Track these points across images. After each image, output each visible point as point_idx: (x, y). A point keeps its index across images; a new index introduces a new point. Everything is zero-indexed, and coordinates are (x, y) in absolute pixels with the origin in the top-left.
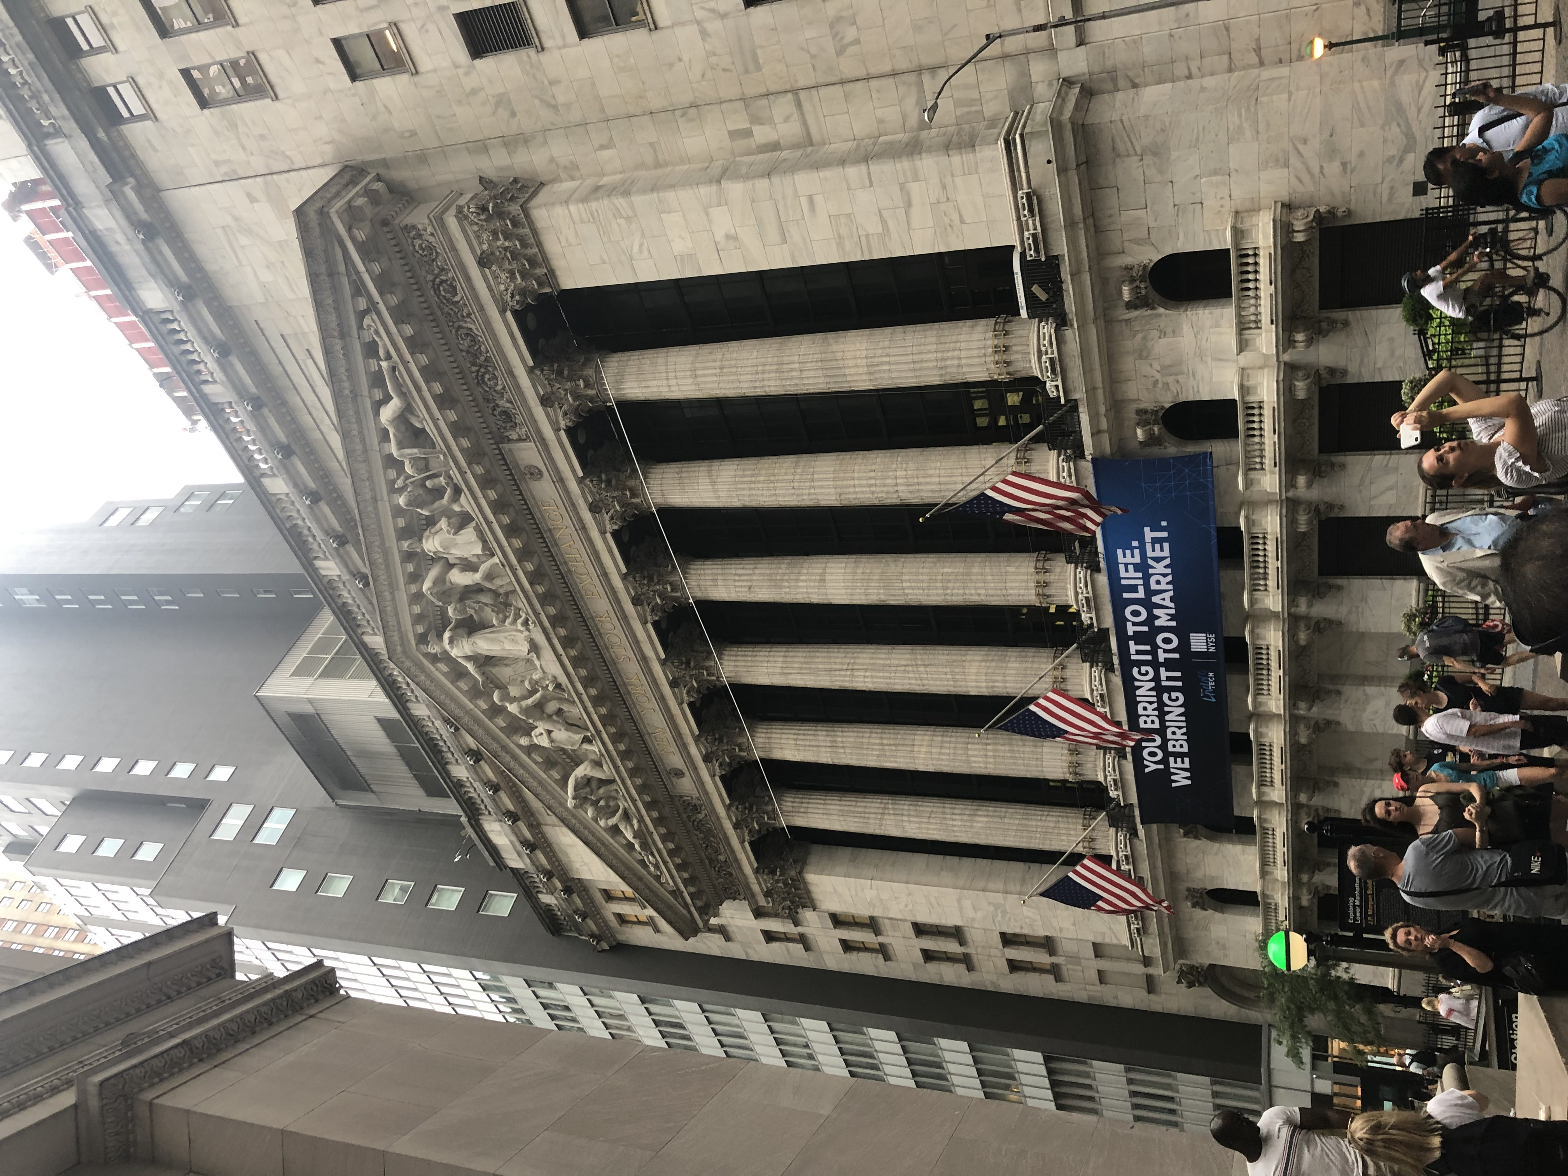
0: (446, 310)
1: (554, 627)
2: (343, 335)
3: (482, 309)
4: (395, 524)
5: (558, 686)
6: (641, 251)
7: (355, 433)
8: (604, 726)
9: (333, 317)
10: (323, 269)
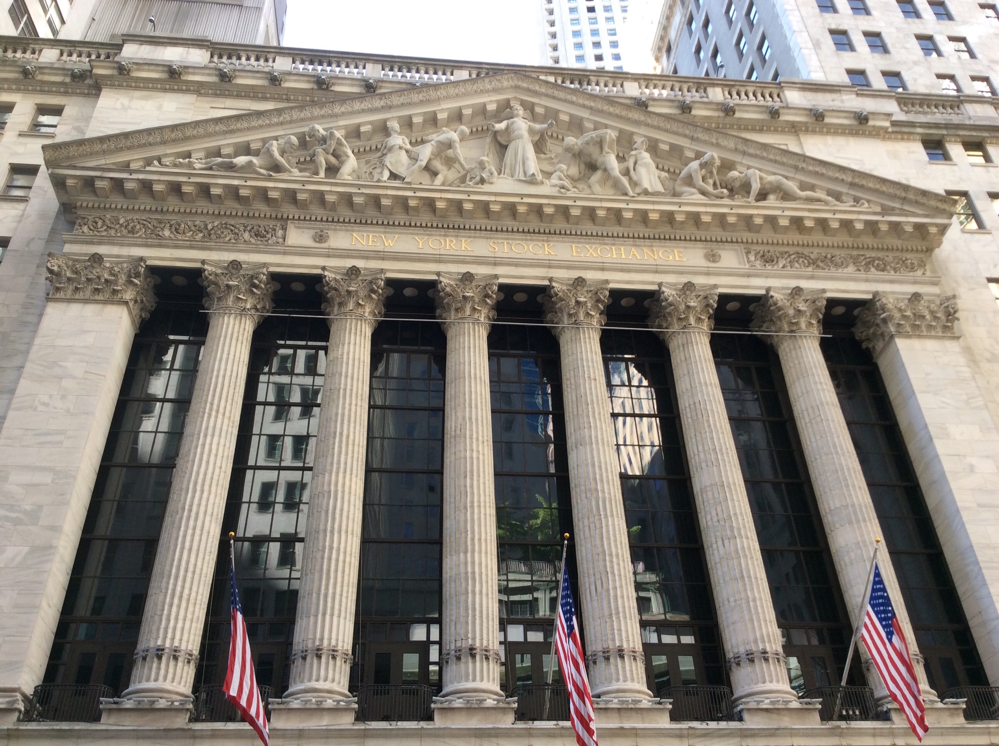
0: (863, 258)
1: (555, 206)
2: (852, 185)
3: (867, 280)
4: (664, 142)
5: (482, 181)
6: (943, 402)
7: (765, 154)
8: (421, 198)
9: (871, 185)
10: (911, 197)
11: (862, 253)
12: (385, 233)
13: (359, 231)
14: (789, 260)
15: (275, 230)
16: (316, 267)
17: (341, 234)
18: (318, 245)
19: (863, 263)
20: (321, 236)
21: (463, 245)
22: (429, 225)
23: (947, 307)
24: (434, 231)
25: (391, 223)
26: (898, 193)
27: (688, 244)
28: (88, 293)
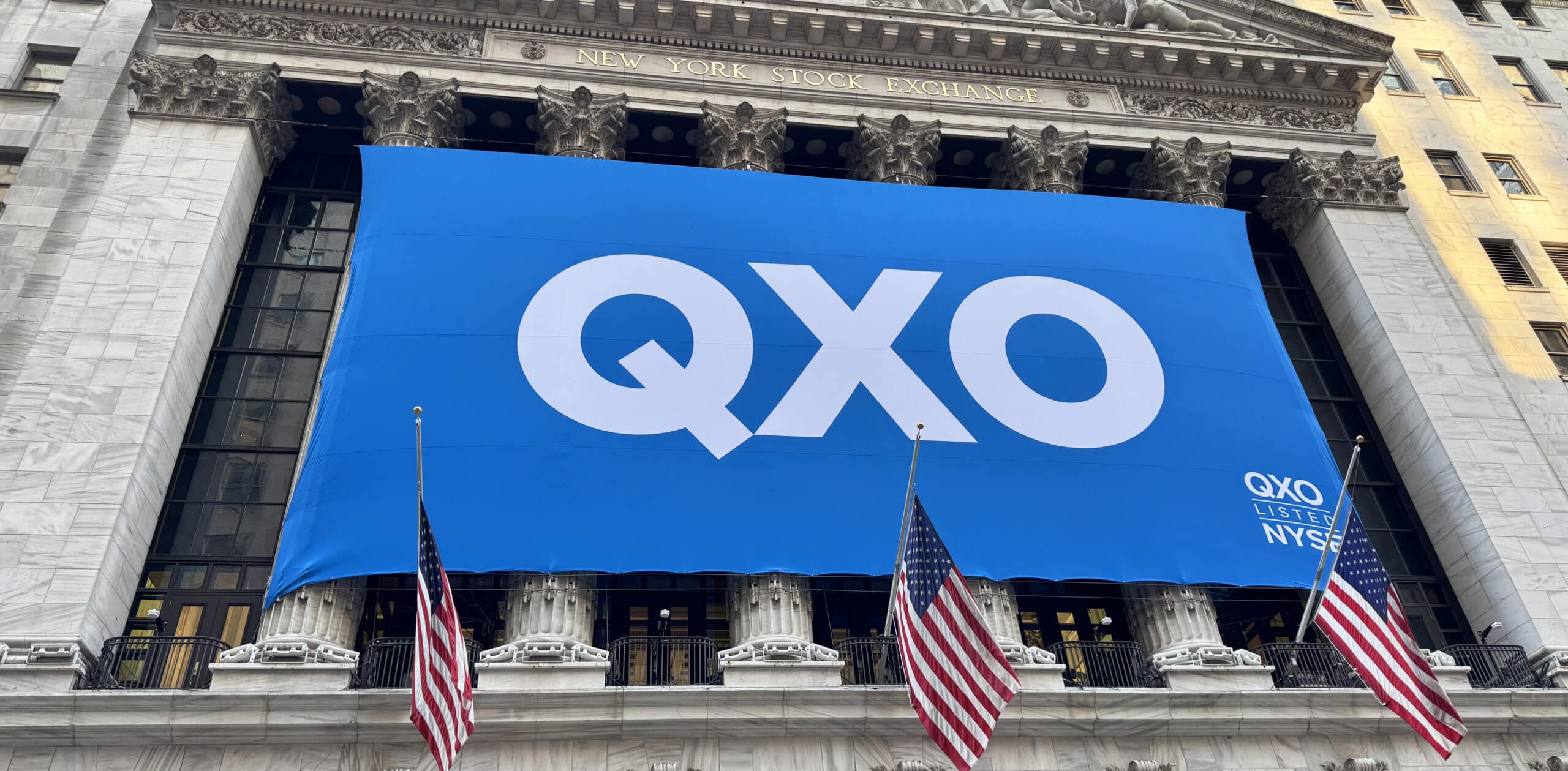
0: (1272, 110)
1: (864, 22)
2: (1256, 15)
3: (1281, 137)
6: (1394, 287)
9: (1280, 16)
10: (1335, 32)
11: (1270, 104)
12: (623, 50)
13: (587, 46)
14: (1177, 107)
15: (467, 41)
16: (528, 90)
17: (561, 50)
18: (528, 61)
19: (1274, 115)
20: (534, 49)
21: (736, 71)
22: (687, 43)
23: (1388, 171)
24: (694, 52)
25: (633, 37)
26: (1316, 26)
27: (1044, 82)
28: (194, 110)
